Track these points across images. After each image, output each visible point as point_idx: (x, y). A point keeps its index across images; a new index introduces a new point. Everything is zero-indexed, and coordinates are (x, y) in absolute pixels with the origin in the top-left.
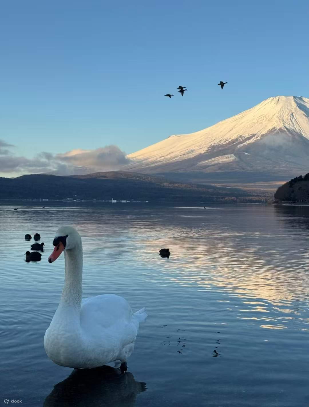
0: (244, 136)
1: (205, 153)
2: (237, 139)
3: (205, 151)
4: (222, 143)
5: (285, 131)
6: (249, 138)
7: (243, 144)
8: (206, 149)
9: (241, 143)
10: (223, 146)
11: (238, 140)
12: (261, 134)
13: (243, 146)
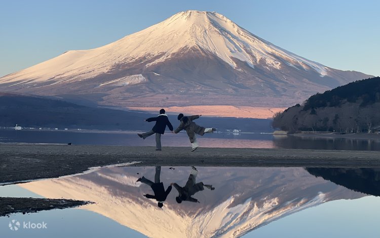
0: (153, 54)
1: (108, 72)
2: (144, 58)
3: (108, 70)
4: (128, 61)
5: (198, 50)
6: (158, 57)
7: (152, 63)
8: (109, 67)
9: (150, 61)
10: (129, 64)
11: (146, 58)
12: (171, 53)
13: (152, 65)
